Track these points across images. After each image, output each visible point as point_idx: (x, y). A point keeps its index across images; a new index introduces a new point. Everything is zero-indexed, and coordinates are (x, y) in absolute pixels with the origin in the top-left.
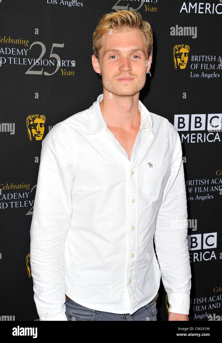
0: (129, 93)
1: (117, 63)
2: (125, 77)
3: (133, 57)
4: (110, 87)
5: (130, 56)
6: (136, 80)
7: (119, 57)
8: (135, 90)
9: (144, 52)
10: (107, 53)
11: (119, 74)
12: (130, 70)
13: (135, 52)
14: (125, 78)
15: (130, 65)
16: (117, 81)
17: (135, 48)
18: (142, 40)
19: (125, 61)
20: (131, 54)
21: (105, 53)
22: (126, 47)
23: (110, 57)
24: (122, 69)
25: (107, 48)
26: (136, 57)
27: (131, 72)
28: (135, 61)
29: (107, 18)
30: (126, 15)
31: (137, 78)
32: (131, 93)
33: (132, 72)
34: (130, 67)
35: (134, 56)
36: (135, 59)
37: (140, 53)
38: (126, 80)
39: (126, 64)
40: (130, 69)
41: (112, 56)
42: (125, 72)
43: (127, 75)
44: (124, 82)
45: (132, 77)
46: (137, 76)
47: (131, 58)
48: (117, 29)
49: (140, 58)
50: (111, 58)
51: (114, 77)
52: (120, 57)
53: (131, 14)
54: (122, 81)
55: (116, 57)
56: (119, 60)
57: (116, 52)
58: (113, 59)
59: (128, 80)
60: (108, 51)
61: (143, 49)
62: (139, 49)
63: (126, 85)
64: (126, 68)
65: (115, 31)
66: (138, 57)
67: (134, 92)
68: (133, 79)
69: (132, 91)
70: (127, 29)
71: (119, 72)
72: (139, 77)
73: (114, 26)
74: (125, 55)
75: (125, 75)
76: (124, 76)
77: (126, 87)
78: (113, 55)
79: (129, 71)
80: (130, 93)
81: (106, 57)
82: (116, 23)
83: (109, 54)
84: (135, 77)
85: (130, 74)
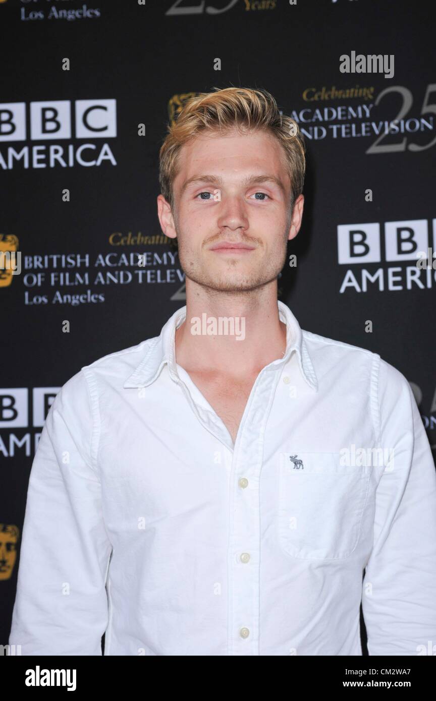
0: (242, 282)
1: (213, 209)
2: (231, 242)
3: (254, 197)
4: (195, 269)
5: (246, 193)
6: (260, 252)
8: (257, 276)
9: (281, 185)
10: (188, 185)
11: (216, 236)
12: (244, 228)
13: (257, 184)
14: (233, 247)
15: (245, 216)
16: (212, 252)
17: (259, 173)
18: (277, 156)
19: (233, 203)
20: (249, 189)
21: (184, 187)
22: (236, 170)
23: (197, 196)
24: (224, 223)
25: (190, 175)
26: (261, 196)
27: (247, 232)
28: (259, 207)
29: (193, 106)
30: (237, 99)
31: (262, 246)
32: (247, 282)
33: (250, 232)
34: (244, 218)
35: (256, 194)
36: (259, 200)
37: (270, 186)
38: (233, 250)
39: (234, 210)
40: (243, 225)
41: (200, 192)
42: (233, 230)
43: (236, 238)
44: (229, 255)
45: (250, 244)
46: (261, 243)
47: (249, 198)
48: (216, 129)
49: (270, 198)
50: (200, 197)
51: (204, 243)
53: (253, 97)
54: (225, 251)
55: (212, 196)
56: (218, 203)
57: (211, 183)
58: (206, 201)
59: (236, 251)
60: (192, 180)
61: (277, 178)
62: (268, 176)
63: (234, 262)
64: (234, 221)
65: (211, 135)
66: (266, 198)
67: (254, 278)
68: (252, 249)
69: (248, 278)
70: (240, 130)
71: (219, 230)
72: (267, 244)
73: (208, 122)
74: (233, 191)
75: (231, 238)
76: (228, 242)
77: (232, 267)
78: (204, 191)
79: (241, 227)
80: (244, 281)
81: (188, 195)
82: (214, 115)
83: (193, 187)
84: (257, 245)
85: (245, 235)
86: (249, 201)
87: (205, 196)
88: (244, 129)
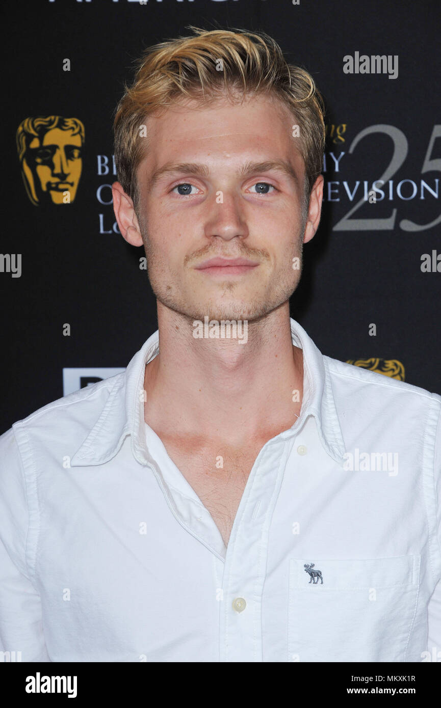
0: (242, 312)
1: (197, 210)
2: (226, 258)
3: (253, 189)
4: (173, 294)
5: (242, 186)
6: (266, 269)
7: (203, 188)
8: (263, 303)
9: (292, 172)
10: (160, 176)
11: (205, 249)
12: (242, 236)
13: (257, 173)
14: (228, 264)
15: (243, 219)
16: (199, 272)
17: (261, 159)
19: (227, 202)
20: (246, 180)
21: (153, 178)
22: (228, 156)
23: (173, 189)
24: (214, 232)
25: (162, 161)
26: (264, 188)
27: (247, 241)
28: (261, 204)
29: (160, 61)
30: (224, 49)
31: (269, 260)
32: (249, 312)
33: (250, 241)
34: (241, 223)
35: (257, 185)
36: (261, 195)
37: (278, 175)
38: (229, 269)
39: (227, 212)
40: (242, 232)
41: (177, 184)
42: (227, 240)
43: (233, 252)
44: (222, 277)
45: (252, 259)
46: (267, 255)
47: (247, 191)
48: (196, 96)
49: (278, 190)
50: (176, 191)
51: (187, 259)
52: (207, 189)
53: (245, 43)
54: (218, 271)
55: (194, 190)
56: (202, 201)
57: (192, 174)
58: (185, 197)
59: (234, 270)
60: (164, 169)
61: (286, 162)
62: (274, 161)
63: (230, 286)
64: (229, 228)
65: (190, 104)
66: (271, 190)
67: (259, 307)
68: (256, 265)
69: (250, 307)
70: (231, 95)
71: (205, 242)
72: (275, 257)
73: (184, 85)
74: (223, 184)
75: (227, 252)
76: (222, 257)
77: (228, 292)
78: (182, 182)
79: (238, 236)
80: (244, 312)
81: (160, 188)
82: (192, 74)
83: (166, 178)
84: (262, 259)
85: (244, 246)
86: (247, 196)
87: (184, 190)
88: (237, 93)
